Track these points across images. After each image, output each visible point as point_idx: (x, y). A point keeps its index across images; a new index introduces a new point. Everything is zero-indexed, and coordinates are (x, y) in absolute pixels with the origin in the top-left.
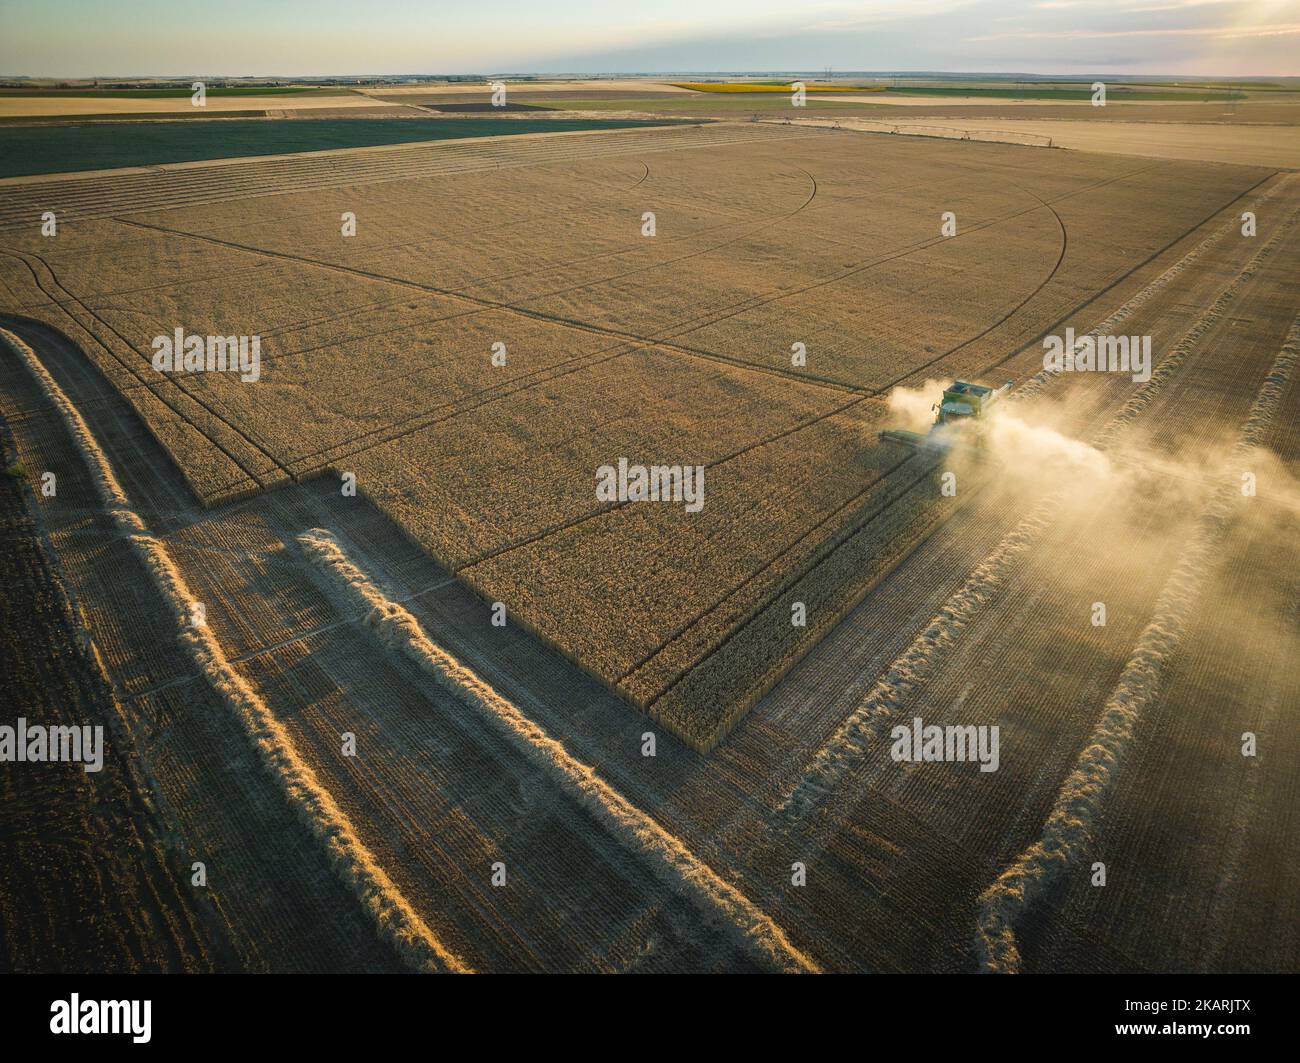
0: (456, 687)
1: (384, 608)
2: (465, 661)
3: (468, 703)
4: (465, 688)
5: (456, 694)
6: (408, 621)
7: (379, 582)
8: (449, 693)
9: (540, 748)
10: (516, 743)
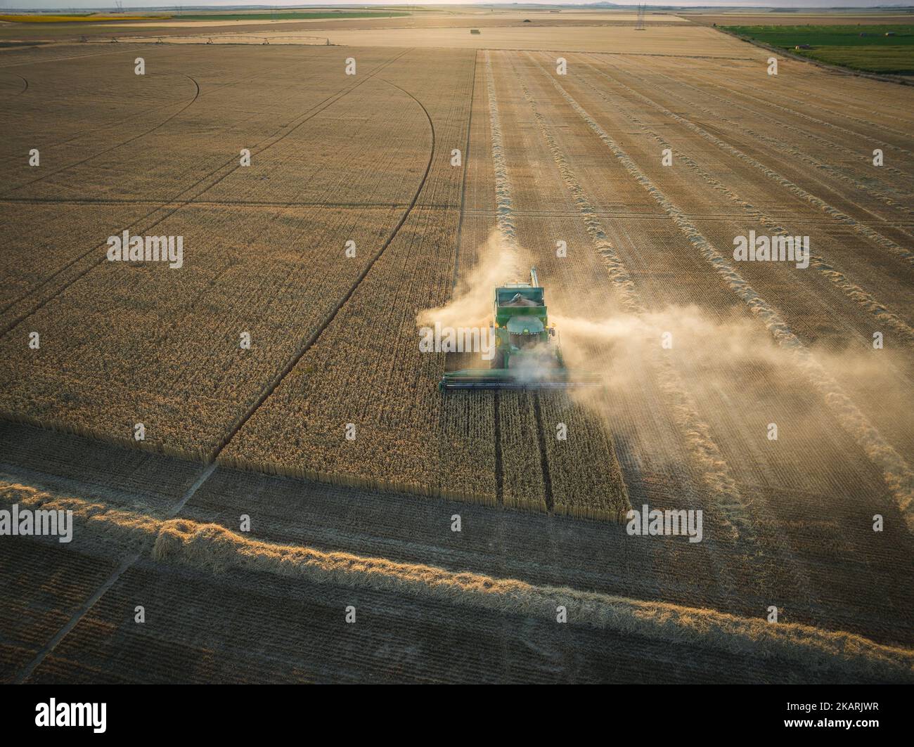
0: (349, 578)
1: (173, 530)
2: (326, 546)
3: (377, 588)
4: (362, 574)
5: (353, 584)
6: (220, 532)
7: (123, 504)
8: (344, 587)
9: (509, 595)
10: (473, 602)
